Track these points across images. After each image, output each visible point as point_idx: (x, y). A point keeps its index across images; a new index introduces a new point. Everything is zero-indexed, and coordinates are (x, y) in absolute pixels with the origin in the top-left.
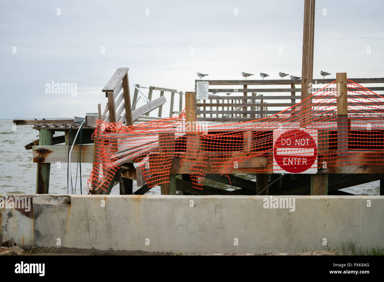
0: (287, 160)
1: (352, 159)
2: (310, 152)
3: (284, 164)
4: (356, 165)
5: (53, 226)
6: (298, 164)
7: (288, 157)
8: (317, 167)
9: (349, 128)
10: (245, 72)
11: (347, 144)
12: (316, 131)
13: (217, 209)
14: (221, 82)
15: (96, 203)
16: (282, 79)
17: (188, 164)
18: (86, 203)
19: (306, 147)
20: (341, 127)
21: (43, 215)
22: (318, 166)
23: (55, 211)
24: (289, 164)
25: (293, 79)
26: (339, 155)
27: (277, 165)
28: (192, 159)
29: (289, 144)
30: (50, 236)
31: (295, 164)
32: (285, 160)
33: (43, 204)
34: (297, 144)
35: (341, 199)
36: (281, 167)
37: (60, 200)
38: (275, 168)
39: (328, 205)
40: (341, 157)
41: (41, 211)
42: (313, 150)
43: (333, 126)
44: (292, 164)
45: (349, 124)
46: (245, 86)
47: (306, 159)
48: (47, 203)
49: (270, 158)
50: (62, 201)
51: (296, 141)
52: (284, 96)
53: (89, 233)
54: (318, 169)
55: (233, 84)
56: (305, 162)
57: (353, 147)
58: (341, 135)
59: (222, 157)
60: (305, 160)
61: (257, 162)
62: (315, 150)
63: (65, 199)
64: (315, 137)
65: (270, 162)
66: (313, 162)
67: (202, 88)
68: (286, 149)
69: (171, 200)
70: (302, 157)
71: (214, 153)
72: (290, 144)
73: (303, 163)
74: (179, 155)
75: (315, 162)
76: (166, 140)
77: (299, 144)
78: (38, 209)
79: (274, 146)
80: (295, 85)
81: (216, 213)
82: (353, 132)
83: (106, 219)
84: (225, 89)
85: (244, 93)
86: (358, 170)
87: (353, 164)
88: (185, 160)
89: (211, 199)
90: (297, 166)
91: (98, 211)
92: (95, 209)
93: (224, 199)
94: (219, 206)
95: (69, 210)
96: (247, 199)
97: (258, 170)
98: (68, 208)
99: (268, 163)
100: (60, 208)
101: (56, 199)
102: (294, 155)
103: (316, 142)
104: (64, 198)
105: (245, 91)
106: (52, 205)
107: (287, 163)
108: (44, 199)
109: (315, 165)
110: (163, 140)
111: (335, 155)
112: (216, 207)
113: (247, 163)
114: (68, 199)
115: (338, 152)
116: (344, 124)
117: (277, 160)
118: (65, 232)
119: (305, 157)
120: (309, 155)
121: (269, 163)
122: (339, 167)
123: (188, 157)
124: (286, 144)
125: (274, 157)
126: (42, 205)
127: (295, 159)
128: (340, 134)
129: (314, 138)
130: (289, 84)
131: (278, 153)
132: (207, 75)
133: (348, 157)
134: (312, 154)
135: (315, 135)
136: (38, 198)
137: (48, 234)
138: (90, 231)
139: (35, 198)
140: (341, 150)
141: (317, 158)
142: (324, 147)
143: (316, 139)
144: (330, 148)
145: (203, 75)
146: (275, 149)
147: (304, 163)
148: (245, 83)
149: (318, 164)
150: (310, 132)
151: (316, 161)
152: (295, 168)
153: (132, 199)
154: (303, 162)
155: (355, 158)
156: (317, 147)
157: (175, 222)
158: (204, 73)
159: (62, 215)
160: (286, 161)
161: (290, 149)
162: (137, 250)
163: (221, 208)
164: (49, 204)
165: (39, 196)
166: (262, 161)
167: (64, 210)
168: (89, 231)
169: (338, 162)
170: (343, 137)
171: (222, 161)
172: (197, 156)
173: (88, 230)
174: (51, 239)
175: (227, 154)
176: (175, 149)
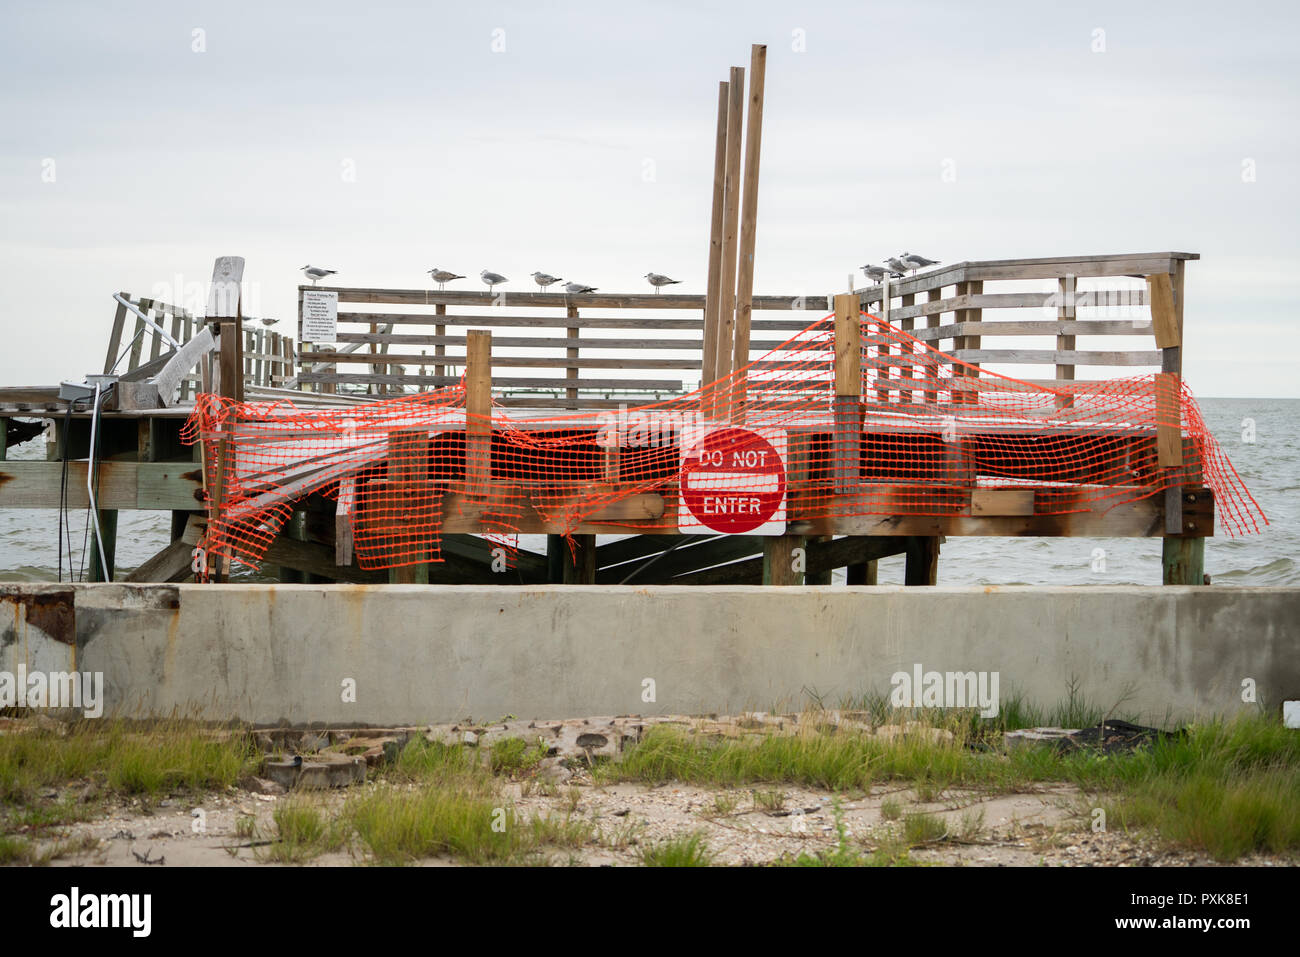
0: (714, 501)
1: (868, 500)
2: (768, 483)
3: (706, 511)
4: (875, 517)
5: (129, 663)
6: (740, 511)
7: (716, 493)
8: (785, 518)
9: (862, 427)
10: (440, 269)
11: (857, 465)
12: (784, 433)
13: (557, 618)
14: (373, 294)
15: (247, 603)
16: (543, 292)
17: (469, 510)
18: (220, 603)
19: (757, 470)
20: (843, 425)
21: (101, 636)
22: (787, 517)
23: (135, 625)
24: (717, 511)
25: (573, 292)
26: (837, 491)
27: (688, 515)
28: (478, 498)
29: (717, 462)
30: (121, 690)
31: (732, 511)
32: (709, 501)
33: (104, 608)
34: (738, 463)
35: (855, 593)
36: (698, 518)
37: (150, 597)
38: (682, 520)
39: (825, 607)
40: (843, 496)
41: (96, 625)
42: (774, 478)
43: (824, 421)
44: (724, 510)
45: (862, 418)
46: (441, 308)
47: (758, 500)
48: (114, 605)
49: (672, 497)
50: (155, 600)
51: (736, 455)
52: (549, 339)
53: (227, 681)
54: (787, 525)
55: (406, 299)
56: (757, 506)
57: (870, 473)
58: (844, 443)
59: (552, 493)
60: (755, 502)
61: (640, 505)
62: (781, 478)
63: (164, 596)
64: (781, 446)
65: (672, 505)
66: (775, 507)
67: (319, 310)
68: (712, 475)
69: (444, 596)
70: (750, 495)
71: (530, 482)
72: (720, 463)
73: (751, 510)
74: (446, 486)
75: (780, 508)
76: (410, 450)
77: (742, 463)
78: (90, 622)
79: (681, 469)
80: (579, 309)
81: (553, 628)
82: (871, 437)
83: (272, 646)
84: (385, 315)
85: (437, 326)
86: (880, 527)
87: (870, 513)
88: (462, 501)
89: (543, 593)
90: (736, 516)
91: (250, 625)
92: (244, 619)
93: (576, 594)
94: (562, 611)
95: (175, 623)
96: (632, 594)
97: (643, 527)
98: (172, 618)
99: (666, 509)
100: (150, 619)
101: (139, 594)
102: (731, 490)
103: (784, 459)
104: (162, 592)
105: (441, 321)
106: (127, 610)
107: (713, 508)
108: (105, 595)
109: (780, 515)
110: (402, 450)
111: (829, 492)
112: (555, 612)
113: (616, 508)
114: (170, 594)
115: (836, 486)
116: (849, 418)
117: (689, 501)
118: (161, 679)
119: (758, 495)
120: (766, 490)
121: (670, 509)
122: (836, 520)
123: (469, 492)
124: (711, 464)
125: (681, 493)
126: (101, 610)
127: (733, 500)
128: (842, 440)
129: (778, 451)
130: (562, 305)
131: (692, 486)
132: (333, 272)
133: (858, 495)
134: (775, 489)
135: (780, 443)
136: (89, 593)
137: (114, 684)
138: (229, 675)
139: (83, 592)
140: (843, 479)
141: (785, 497)
142: (799, 471)
143: (783, 452)
144: (811, 476)
145: (320, 274)
146: (685, 476)
147: (754, 509)
148: (441, 299)
149: (787, 512)
150: (770, 436)
151: (783, 505)
152: (733, 521)
153: (343, 594)
154: (752, 506)
155: (875, 500)
156: (785, 470)
157: (452, 651)
158: (324, 268)
159: (156, 636)
160: (710, 505)
161: (720, 475)
162: (352, 721)
163: (568, 616)
164: (119, 608)
165: (92, 588)
166: (654, 504)
167: (160, 623)
168: (226, 677)
169: (834, 508)
170: (849, 447)
171: (553, 502)
172: (492, 489)
173: (225, 672)
174: (122, 698)
175: (565, 486)
176: (427, 473)
